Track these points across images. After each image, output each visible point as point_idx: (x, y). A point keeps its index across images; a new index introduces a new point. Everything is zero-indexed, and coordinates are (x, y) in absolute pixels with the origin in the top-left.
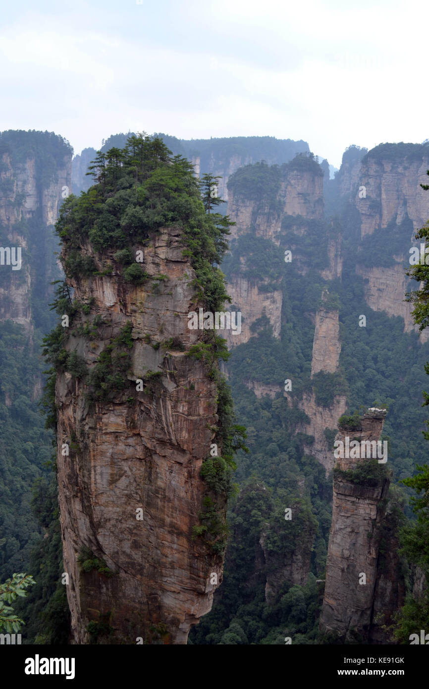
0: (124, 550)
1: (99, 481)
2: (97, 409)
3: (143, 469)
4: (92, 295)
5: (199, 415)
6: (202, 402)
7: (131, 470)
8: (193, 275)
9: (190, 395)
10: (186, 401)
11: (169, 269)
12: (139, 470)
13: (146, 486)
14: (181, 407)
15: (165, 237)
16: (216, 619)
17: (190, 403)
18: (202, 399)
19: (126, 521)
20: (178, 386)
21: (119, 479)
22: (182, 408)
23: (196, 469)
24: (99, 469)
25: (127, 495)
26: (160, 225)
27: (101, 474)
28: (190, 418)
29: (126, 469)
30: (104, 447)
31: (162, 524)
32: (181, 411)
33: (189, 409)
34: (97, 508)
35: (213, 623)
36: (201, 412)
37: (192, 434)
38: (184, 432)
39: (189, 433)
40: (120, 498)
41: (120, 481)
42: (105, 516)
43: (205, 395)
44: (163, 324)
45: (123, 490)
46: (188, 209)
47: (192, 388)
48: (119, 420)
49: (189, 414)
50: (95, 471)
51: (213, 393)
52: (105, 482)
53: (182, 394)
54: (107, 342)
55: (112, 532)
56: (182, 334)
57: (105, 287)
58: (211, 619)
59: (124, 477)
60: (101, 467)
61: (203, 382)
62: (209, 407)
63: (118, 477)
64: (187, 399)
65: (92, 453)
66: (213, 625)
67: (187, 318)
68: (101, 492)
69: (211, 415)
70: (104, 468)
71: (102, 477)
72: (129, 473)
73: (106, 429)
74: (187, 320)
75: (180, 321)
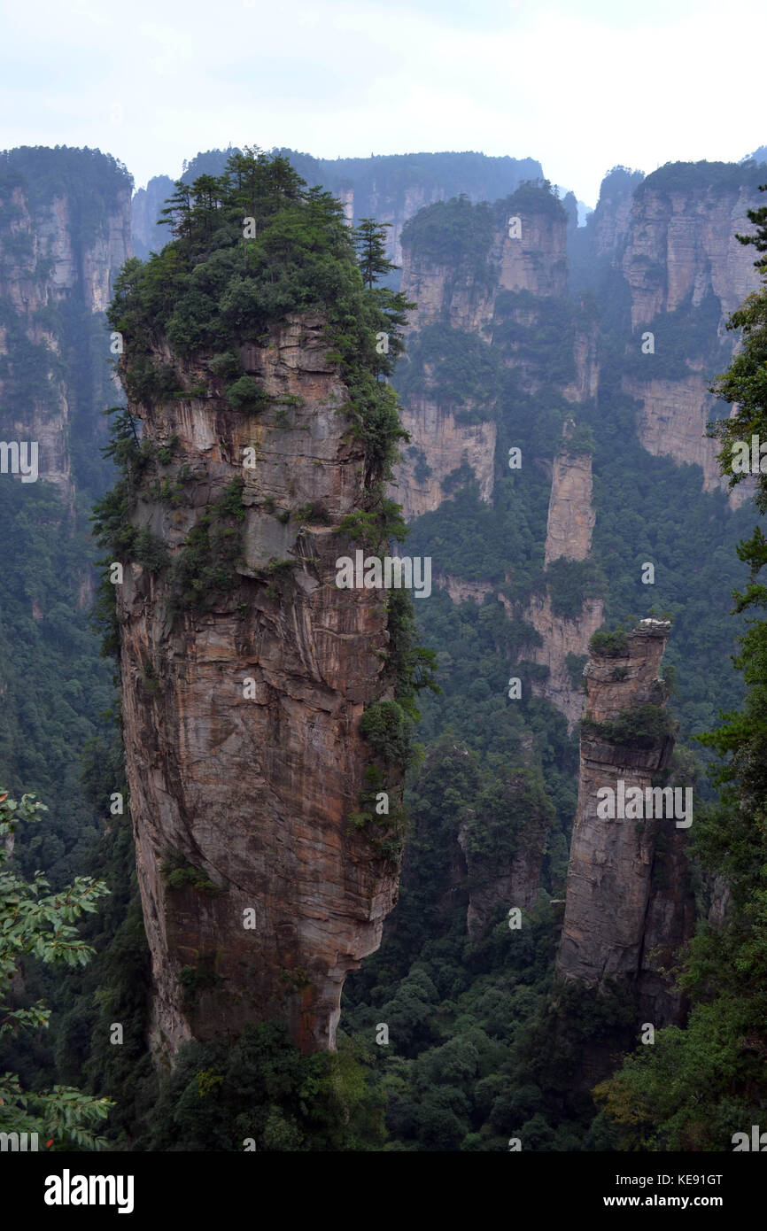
0: (235, 852)
1: (192, 742)
2: (187, 624)
3: (265, 722)
4: (174, 432)
5: (357, 632)
6: (362, 611)
7: (246, 724)
8: (344, 394)
9: (341, 599)
10: (334, 610)
11: (304, 385)
12: (259, 723)
13: (271, 750)
14: (328, 620)
15: (296, 331)
16: (388, 962)
17: (341, 612)
18: (362, 606)
19: (238, 806)
20: (321, 584)
21: (226, 739)
22: (330, 621)
23: (354, 720)
24: (192, 723)
25: (239, 765)
26: (286, 309)
27: (197, 730)
28: (343, 636)
29: (238, 721)
30: (200, 686)
31: (298, 810)
32: (327, 625)
33: (340, 621)
34: (191, 785)
35: (382, 969)
36: (361, 627)
37: (345, 663)
38: (332, 660)
39: (341, 662)
40: (227, 769)
41: (227, 742)
42: (204, 798)
43: (368, 598)
44: (296, 480)
45: (233, 756)
46: (335, 282)
48: (224, 642)
49: (341, 631)
50: (186, 726)
51: (380, 595)
52: (202, 743)
53: (328, 597)
54: (201, 510)
55: (216, 825)
56: (327, 497)
57: (195, 417)
58: (378, 963)
59: (234, 735)
60: (196, 718)
62: (373, 619)
63: (223, 735)
64: (337, 606)
65: (180, 697)
66: (383, 973)
67: (335, 470)
68: (196, 759)
69: (377, 632)
70: (200, 721)
71: (197, 737)
72: (243, 728)
73: (203, 657)
74: (335, 472)
75: (323, 474)
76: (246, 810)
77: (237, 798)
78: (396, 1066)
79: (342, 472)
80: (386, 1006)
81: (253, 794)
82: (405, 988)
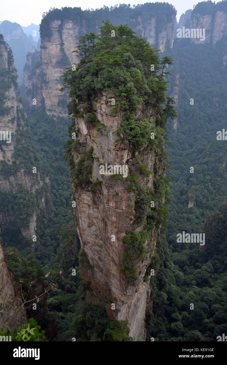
0: (96, 258)
1: (83, 224)
2: (79, 190)
3: (103, 225)
4: (78, 127)
5: (122, 209)
6: (124, 203)
7: (97, 224)
8: (118, 125)
9: (116, 198)
10: (114, 201)
11: (108, 119)
12: (101, 225)
13: (104, 234)
14: (111, 204)
15: (104, 98)
17: (116, 203)
18: (124, 201)
19: (96, 246)
20: (109, 192)
21: (92, 226)
22: (112, 204)
23: (121, 237)
24: (83, 219)
25: (96, 235)
26: (101, 90)
27: (84, 221)
28: (117, 210)
29: (95, 222)
30: (84, 209)
31: (109, 256)
32: (111, 206)
33: (116, 205)
34: (84, 236)
36: (124, 208)
37: (118, 219)
38: (113, 217)
39: (116, 218)
40: (93, 235)
41: (92, 227)
42: (87, 240)
43: (126, 199)
44: (104, 153)
45: (94, 232)
47: (117, 194)
48: (89, 199)
49: (116, 208)
50: (81, 219)
51: (132, 199)
52: (86, 225)
53: (111, 197)
54: (82, 155)
55: (91, 249)
56: (112, 162)
57: (82, 123)
59: (94, 226)
60: (84, 218)
61: (124, 192)
62: (128, 206)
63: (91, 225)
64: (114, 200)
65: (79, 211)
66: (200, 260)
67: (114, 153)
68: (85, 229)
69: (130, 211)
70: (85, 219)
71: (85, 223)
72: (96, 224)
73: (83, 201)
74: (114, 154)
75: (111, 154)
76: (97, 248)
77: (95, 244)
78: (195, 289)
79: (116, 154)
80: (198, 270)
81: (99, 244)
82: (204, 267)
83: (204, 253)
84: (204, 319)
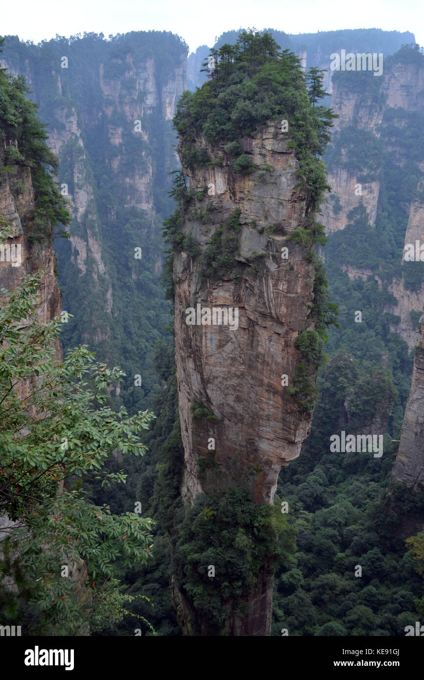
0: (228, 402)
1: (209, 345)
2: (209, 285)
3: (246, 337)
4: (205, 184)
5: (297, 293)
6: (300, 282)
7: (236, 338)
8: (296, 165)
9: (289, 275)
10: (285, 280)
11: (275, 159)
12: (243, 338)
13: (249, 352)
14: (281, 286)
15: (272, 130)
16: (303, 463)
17: (289, 282)
18: (300, 279)
19: (231, 379)
20: (279, 267)
21: (226, 345)
22: (282, 286)
23: (292, 339)
24: (209, 336)
25: (232, 358)
26: (267, 118)
27: (211, 339)
28: (289, 295)
29: (232, 336)
31: (261, 383)
32: (281, 289)
33: (288, 287)
34: (207, 367)
35: (300, 467)
36: (299, 291)
37: (289, 309)
38: (283, 307)
39: (287, 308)
40: (226, 360)
41: (226, 347)
42: (214, 374)
43: (303, 275)
44: (268, 211)
45: (229, 354)
46: (294, 103)
47: (292, 269)
48: (227, 295)
49: (288, 292)
50: (206, 337)
51: (310, 274)
52: (214, 346)
53: (282, 274)
54: (218, 226)
55: (219, 388)
56: (284, 220)
57: (217, 176)
58: (298, 463)
59: (230, 343)
60: (211, 333)
61: (302, 264)
62: (306, 286)
63: (225, 343)
64: (287, 279)
66: (300, 469)
67: (289, 206)
68: (210, 354)
69: (307, 294)
70: (213, 335)
71: (211, 342)
72: (234, 340)
73: (216, 302)
74: (289, 207)
75: (283, 208)
76: (234, 381)
77: (230, 375)
78: (304, 516)
79: (293, 207)
80: (300, 485)
81: (238, 373)
82: (311, 478)
83: (305, 455)
84: (335, 554)
